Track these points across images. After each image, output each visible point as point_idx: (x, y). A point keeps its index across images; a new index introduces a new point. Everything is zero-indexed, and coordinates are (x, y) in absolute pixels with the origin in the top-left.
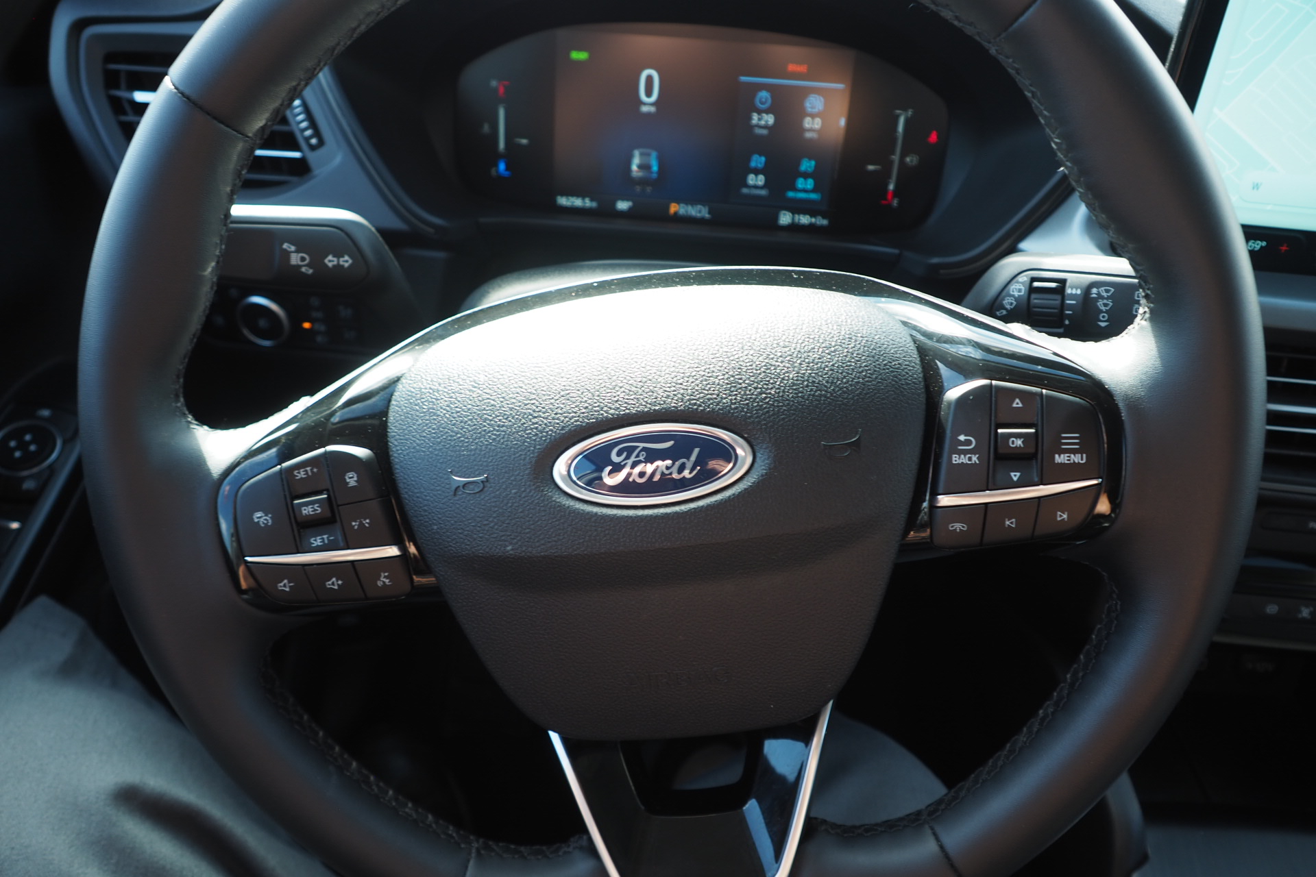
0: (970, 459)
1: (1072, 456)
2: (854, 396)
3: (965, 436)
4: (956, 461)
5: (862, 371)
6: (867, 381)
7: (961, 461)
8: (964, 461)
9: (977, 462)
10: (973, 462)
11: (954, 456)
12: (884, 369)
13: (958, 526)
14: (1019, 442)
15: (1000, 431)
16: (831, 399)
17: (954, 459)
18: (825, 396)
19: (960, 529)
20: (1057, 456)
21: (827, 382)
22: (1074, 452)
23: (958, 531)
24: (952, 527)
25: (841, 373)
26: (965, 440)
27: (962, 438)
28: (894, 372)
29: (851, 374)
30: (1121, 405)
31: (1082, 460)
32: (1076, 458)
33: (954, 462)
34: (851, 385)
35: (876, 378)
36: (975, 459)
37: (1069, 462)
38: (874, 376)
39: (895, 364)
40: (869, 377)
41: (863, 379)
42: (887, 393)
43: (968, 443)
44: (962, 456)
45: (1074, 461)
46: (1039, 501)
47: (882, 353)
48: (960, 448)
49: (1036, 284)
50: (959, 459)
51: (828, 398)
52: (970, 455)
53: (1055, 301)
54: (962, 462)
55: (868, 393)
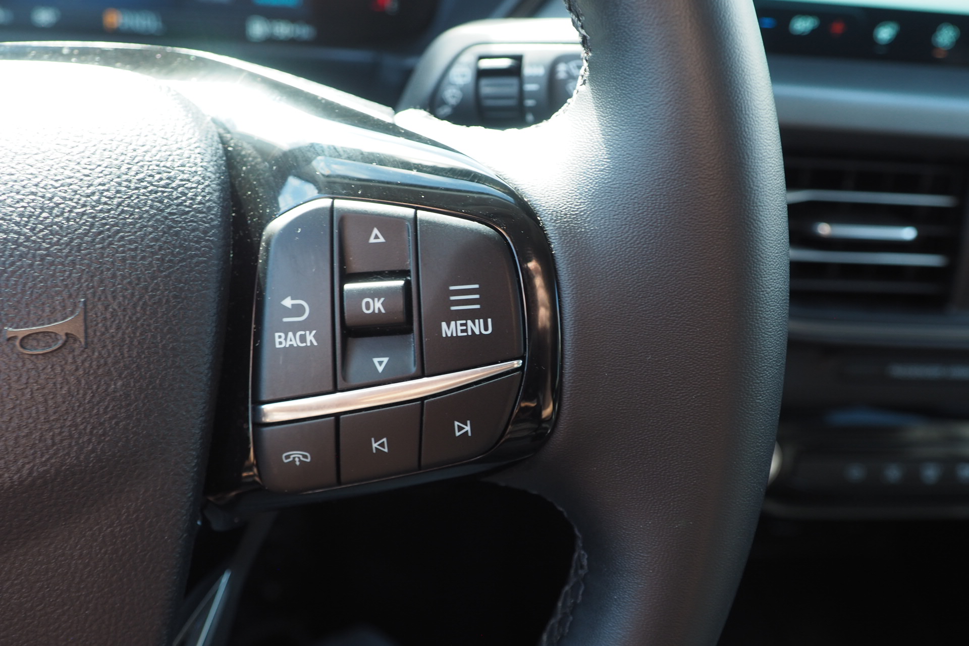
0: (303, 339)
1: (470, 323)
2: (72, 240)
3: (292, 299)
4: (280, 343)
5: (93, 194)
6: (101, 211)
7: (289, 343)
8: (293, 343)
9: (315, 343)
10: (309, 344)
11: (277, 335)
12: (137, 188)
13: (297, 456)
14: (377, 305)
15: (348, 287)
16: (26, 247)
17: (277, 340)
18: (15, 242)
19: (300, 461)
20: (444, 325)
21: (21, 215)
22: (472, 315)
23: (298, 463)
24: (288, 457)
25: (50, 199)
26: (293, 305)
27: (288, 302)
28: (156, 192)
29: (71, 200)
30: (550, 229)
31: (486, 329)
32: (477, 327)
33: (278, 346)
34: (68, 220)
35: (119, 204)
36: (310, 337)
37: (465, 334)
38: (116, 201)
39: (161, 179)
40: (105, 203)
41: (93, 207)
42: (140, 229)
43: (299, 310)
44: (290, 334)
45: (472, 331)
46: (422, 404)
47: (136, 161)
48: (285, 320)
49: (486, 64)
50: (286, 339)
51: (21, 244)
52: (303, 333)
53: (508, 87)
54: (291, 346)
55: (101, 233)
